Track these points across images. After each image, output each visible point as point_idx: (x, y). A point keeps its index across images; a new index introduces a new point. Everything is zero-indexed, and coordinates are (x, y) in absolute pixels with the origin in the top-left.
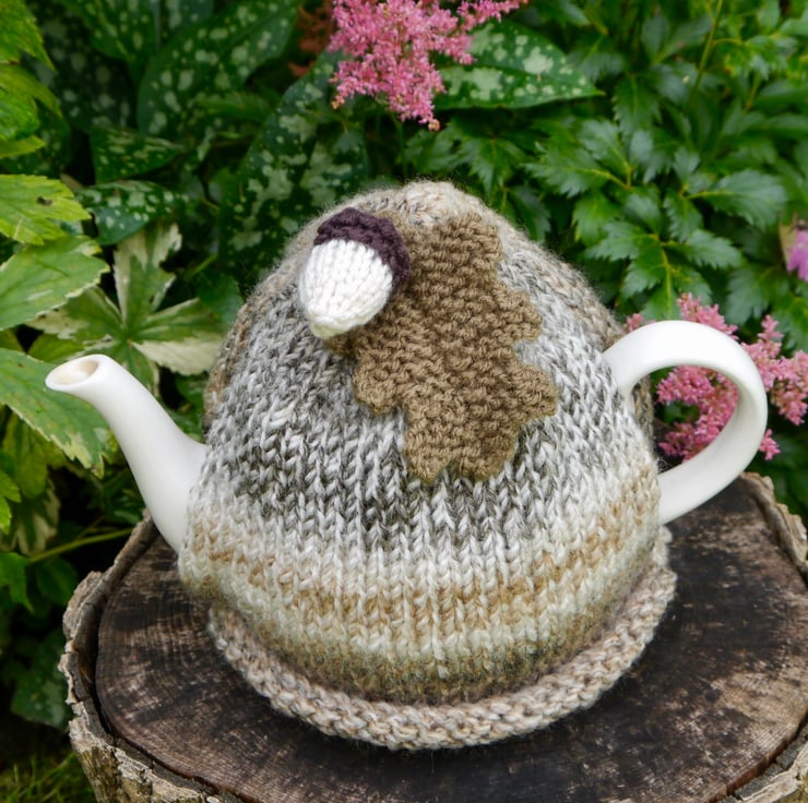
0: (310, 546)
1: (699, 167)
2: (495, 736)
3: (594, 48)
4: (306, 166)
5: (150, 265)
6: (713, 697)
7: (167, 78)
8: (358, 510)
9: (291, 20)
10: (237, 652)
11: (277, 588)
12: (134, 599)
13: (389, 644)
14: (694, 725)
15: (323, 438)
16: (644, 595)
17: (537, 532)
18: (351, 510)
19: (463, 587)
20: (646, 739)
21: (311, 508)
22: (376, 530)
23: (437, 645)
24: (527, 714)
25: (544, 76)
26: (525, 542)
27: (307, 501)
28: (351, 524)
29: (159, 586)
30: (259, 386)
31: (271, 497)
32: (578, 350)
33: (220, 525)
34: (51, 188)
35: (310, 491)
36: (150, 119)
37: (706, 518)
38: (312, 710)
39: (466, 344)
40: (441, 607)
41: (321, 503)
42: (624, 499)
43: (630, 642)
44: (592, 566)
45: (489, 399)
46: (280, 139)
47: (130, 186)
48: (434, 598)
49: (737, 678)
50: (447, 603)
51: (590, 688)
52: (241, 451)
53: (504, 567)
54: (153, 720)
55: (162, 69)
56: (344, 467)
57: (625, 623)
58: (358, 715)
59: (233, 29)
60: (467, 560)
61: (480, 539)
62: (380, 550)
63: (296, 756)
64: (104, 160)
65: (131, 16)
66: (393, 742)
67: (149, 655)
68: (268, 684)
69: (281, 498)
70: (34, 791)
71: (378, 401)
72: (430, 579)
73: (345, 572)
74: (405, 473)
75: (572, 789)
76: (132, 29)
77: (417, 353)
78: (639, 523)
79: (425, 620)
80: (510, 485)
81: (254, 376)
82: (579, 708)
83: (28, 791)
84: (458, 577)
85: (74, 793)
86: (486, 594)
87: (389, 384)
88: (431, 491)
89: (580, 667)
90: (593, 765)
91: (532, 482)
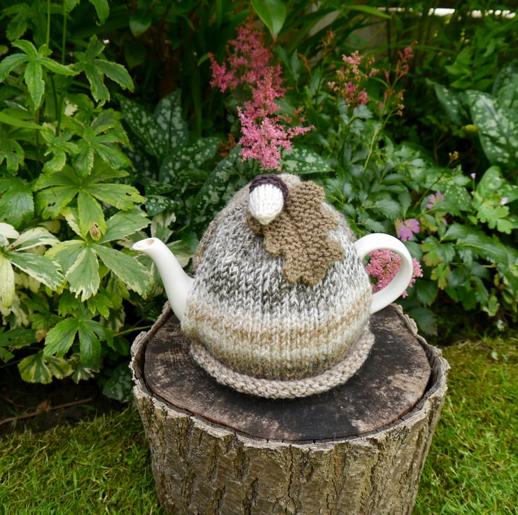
0: (239, 312)
1: (367, 198)
2: (307, 394)
3: (329, 157)
4: (225, 191)
5: (164, 227)
6: (389, 382)
7: (170, 165)
8: (260, 297)
9: (217, 146)
10: (203, 360)
11: (224, 330)
12: (159, 341)
13: (269, 353)
14: (382, 392)
15: (247, 268)
16: (364, 341)
17: (330, 308)
18: (257, 296)
19: (301, 329)
20: (365, 398)
21: (240, 296)
22: (267, 304)
23: (289, 354)
24: (321, 385)
25: (313, 163)
26: (326, 312)
27: (239, 293)
28: (257, 302)
29: (169, 337)
30: (221, 247)
31: (224, 292)
32: (345, 240)
33: (200, 306)
34: (131, 190)
35: (240, 289)
36: (163, 180)
37: (379, 319)
38: (234, 382)
39: (309, 231)
40: (291, 338)
41: (245, 294)
42: (361, 299)
43: (359, 359)
44: (349, 324)
45: (317, 252)
46: (216, 181)
47: (158, 197)
48: (289, 333)
49: (397, 375)
50: (294, 336)
51: (345, 376)
52: (212, 274)
53: (317, 322)
54: (167, 387)
55: (169, 161)
56: (255, 279)
57: (357, 351)
58: (253, 384)
59: (196, 148)
60: (303, 318)
61: (309, 310)
62: (268, 313)
63: (226, 402)
64: (148, 188)
65: (159, 141)
66: (267, 395)
67: (166, 363)
68: (216, 372)
69: (228, 292)
70: (111, 423)
71: (274, 252)
72: (288, 325)
73: (253, 322)
74: (280, 281)
75: (337, 416)
76: (159, 146)
77: (289, 234)
78: (365, 310)
79: (284, 343)
80: (322, 288)
81: (218, 244)
82: (340, 384)
83: (109, 423)
84: (299, 325)
85: (127, 424)
86: (310, 333)
87: (278, 245)
88: (290, 289)
89: (340, 367)
90: (345, 407)
91: (330, 288)
